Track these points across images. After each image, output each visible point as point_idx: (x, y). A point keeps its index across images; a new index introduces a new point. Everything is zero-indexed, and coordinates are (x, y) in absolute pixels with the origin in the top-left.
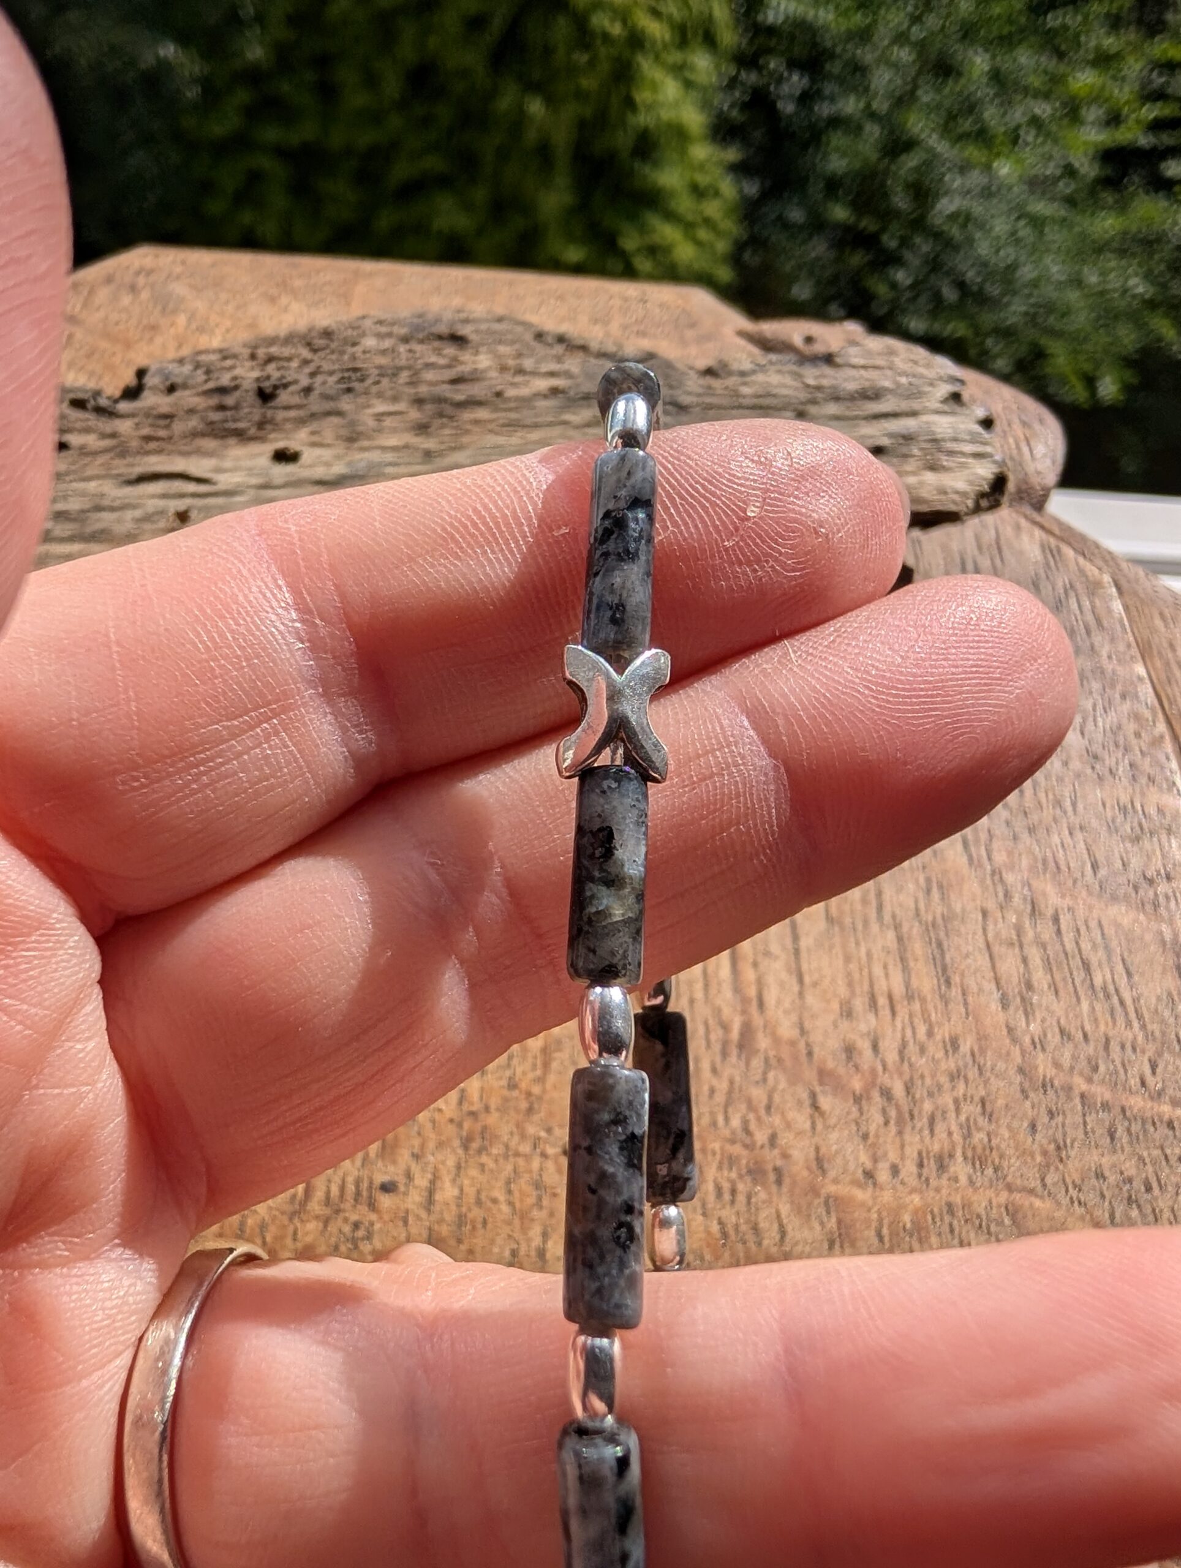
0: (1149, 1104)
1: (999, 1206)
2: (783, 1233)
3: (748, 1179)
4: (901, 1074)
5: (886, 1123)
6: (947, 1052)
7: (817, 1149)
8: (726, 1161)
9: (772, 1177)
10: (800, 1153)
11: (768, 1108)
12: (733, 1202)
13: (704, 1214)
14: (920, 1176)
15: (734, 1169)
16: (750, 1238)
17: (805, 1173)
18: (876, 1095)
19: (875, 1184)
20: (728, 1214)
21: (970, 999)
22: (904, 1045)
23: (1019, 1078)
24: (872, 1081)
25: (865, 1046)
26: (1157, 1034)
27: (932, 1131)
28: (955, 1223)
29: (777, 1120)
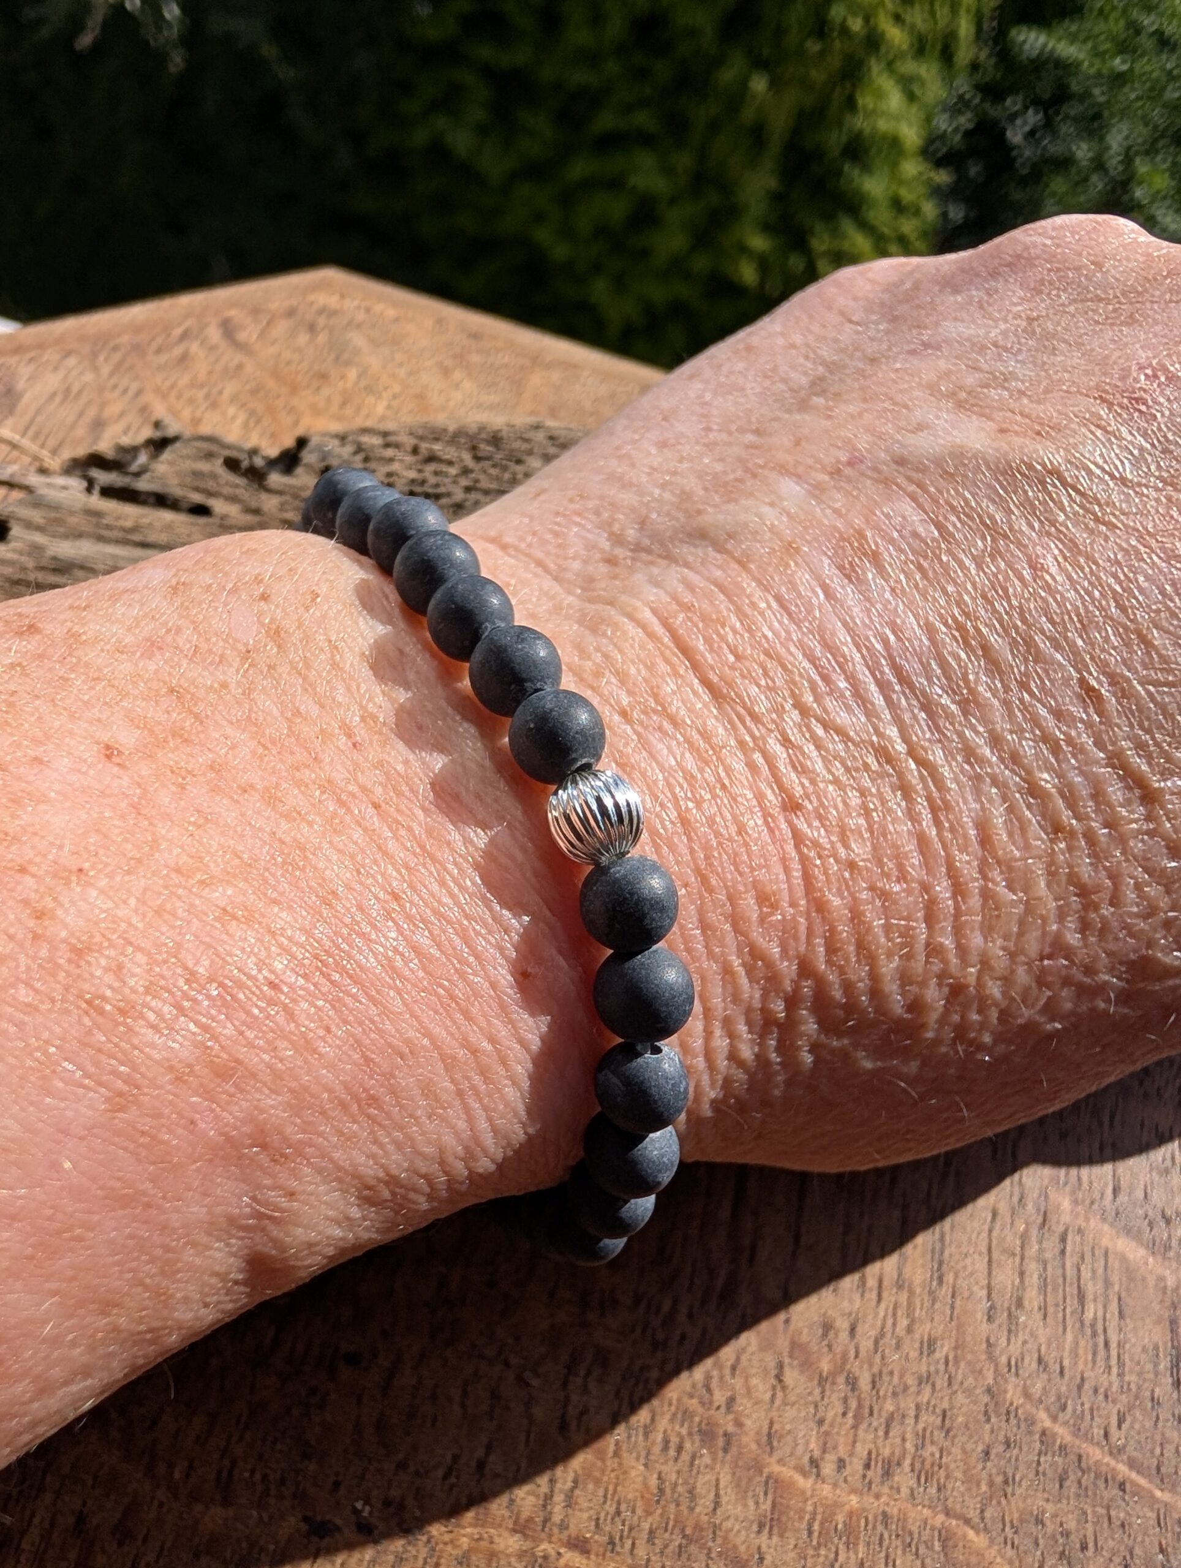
0: (1107, 1459)
1: (933, 1529)
2: (717, 1504)
3: (697, 1438)
4: (871, 1365)
5: (844, 1414)
6: (921, 1353)
7: (771, 1423)
8: (679, 1415)
9: (721, 1442)
10: (754, 1421)
11: (734, 1368)
12: (676, 1460)
13: (646, 1465)
14: (864, 1476)
15: (686, 1425)
16: (685, 1503)
17: (754, 1446)
18: (841, 1380)
19: (818, 1475)
20: (670, 1472)
21: (958, 1303)
22: (882, 1334)
23: (986, 1399)
24: (840, 1366)
25: (843, 1324)
26: (1133, 1386)
27: (887, 1433)
28: (886, 1536)
29: (738, 1383)
